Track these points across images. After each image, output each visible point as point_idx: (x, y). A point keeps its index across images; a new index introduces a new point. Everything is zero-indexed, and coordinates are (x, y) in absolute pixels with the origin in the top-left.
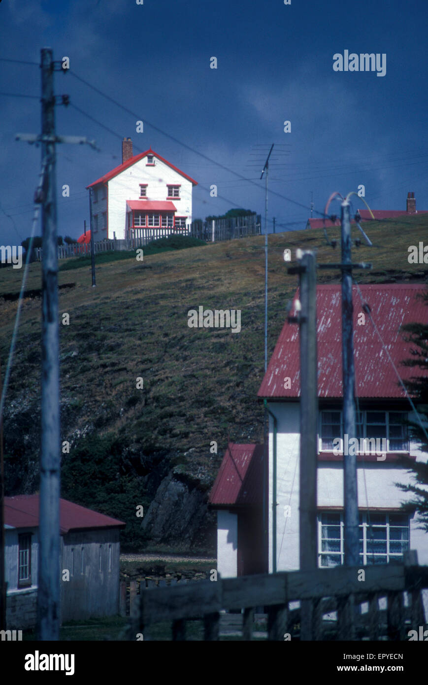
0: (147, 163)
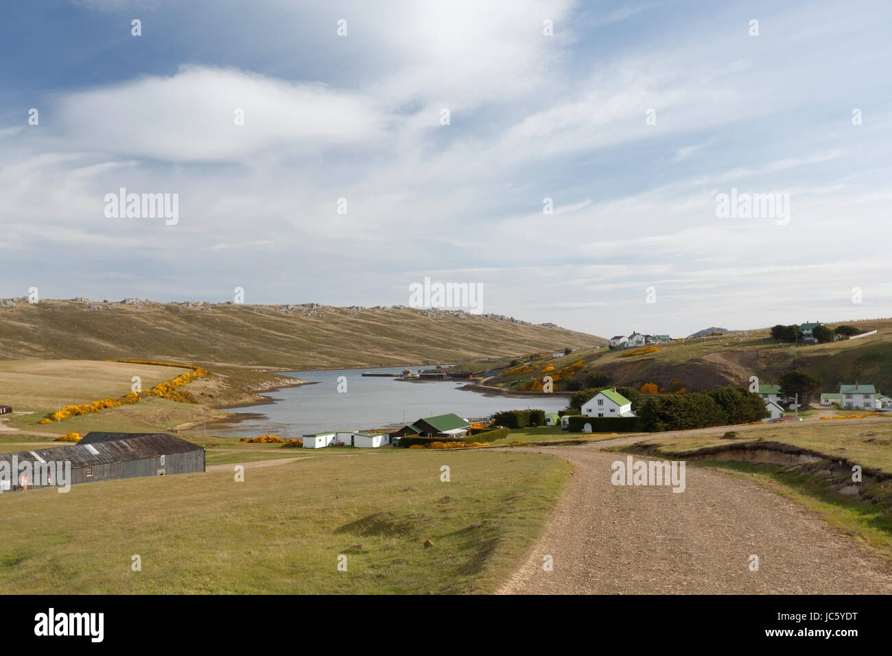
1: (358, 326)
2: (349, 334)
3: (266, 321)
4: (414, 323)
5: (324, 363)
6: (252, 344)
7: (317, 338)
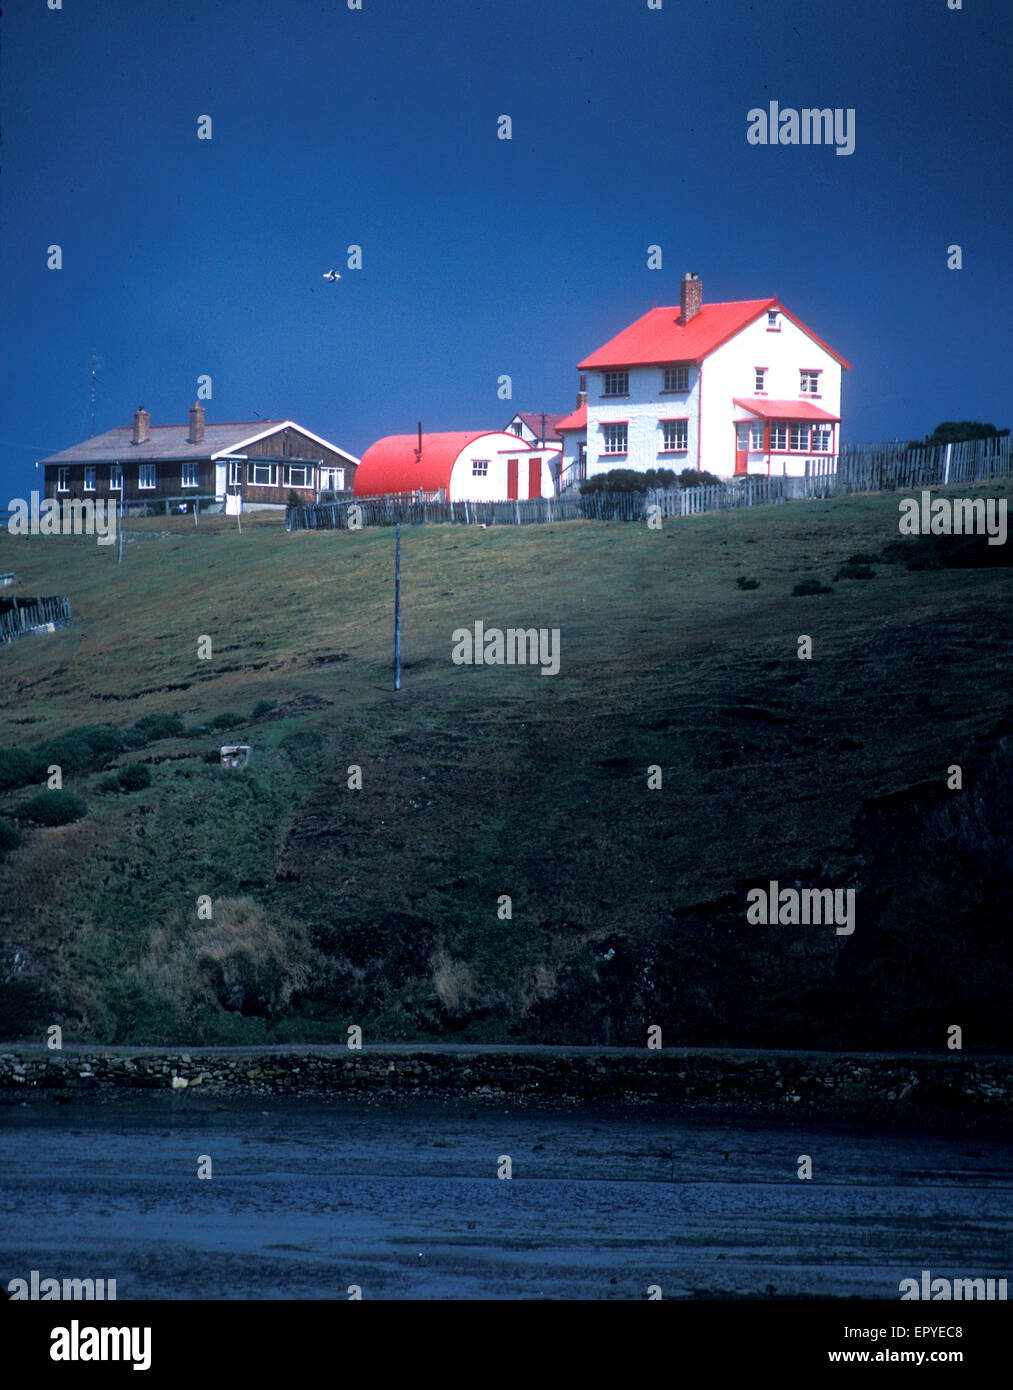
0: (768, 326)
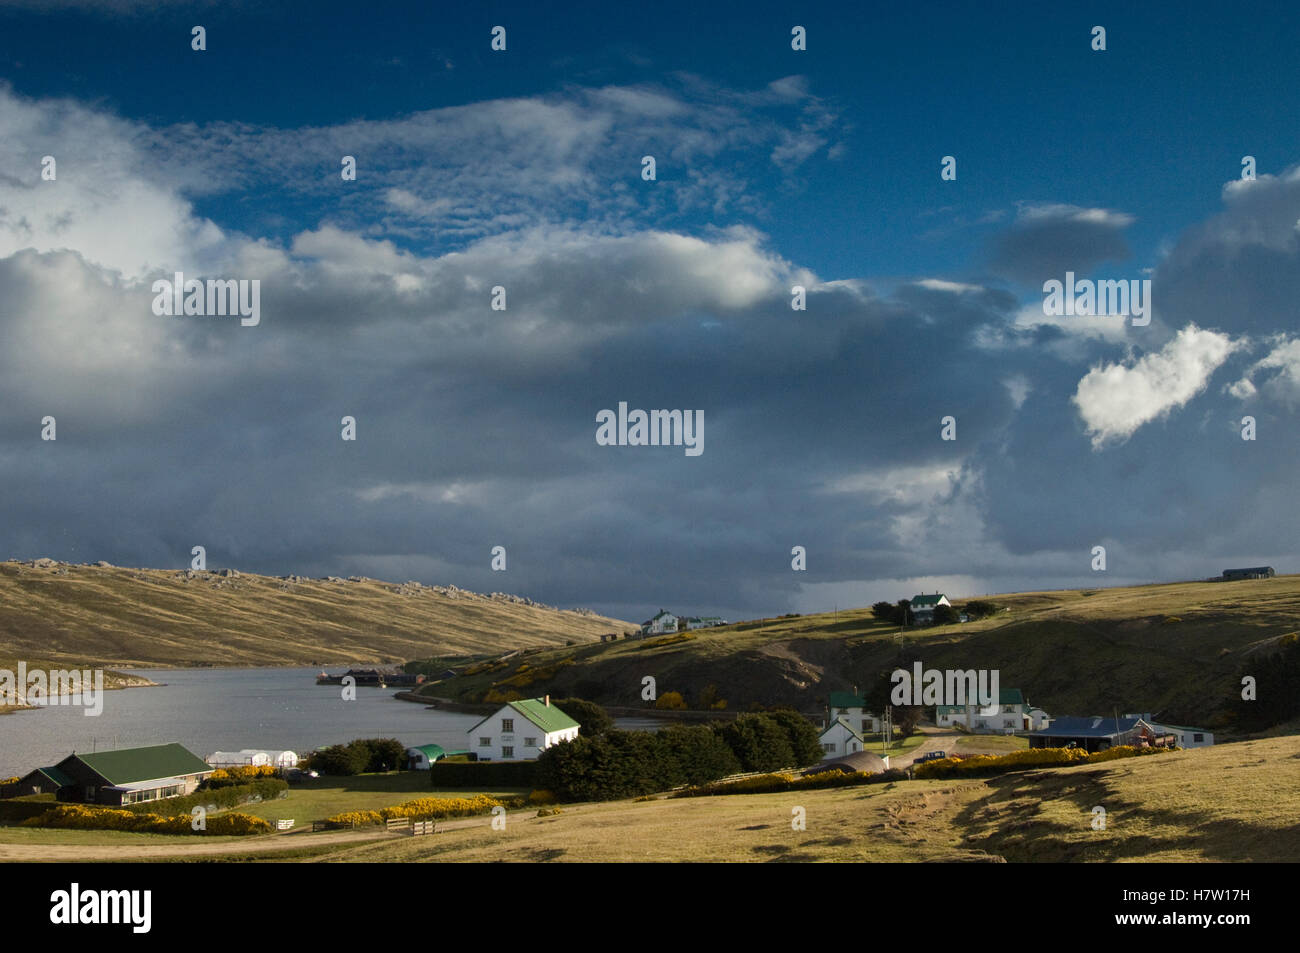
1: (292, 605)
2: (275, 616)
3: (149, 593)
4: (378, 602)
5: (227, 658)
6: (120, 625)
7: (224, 620)
